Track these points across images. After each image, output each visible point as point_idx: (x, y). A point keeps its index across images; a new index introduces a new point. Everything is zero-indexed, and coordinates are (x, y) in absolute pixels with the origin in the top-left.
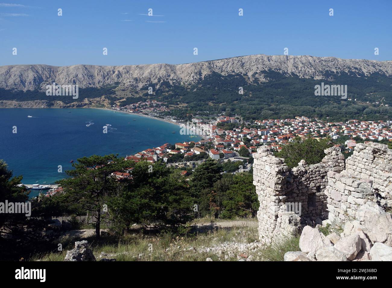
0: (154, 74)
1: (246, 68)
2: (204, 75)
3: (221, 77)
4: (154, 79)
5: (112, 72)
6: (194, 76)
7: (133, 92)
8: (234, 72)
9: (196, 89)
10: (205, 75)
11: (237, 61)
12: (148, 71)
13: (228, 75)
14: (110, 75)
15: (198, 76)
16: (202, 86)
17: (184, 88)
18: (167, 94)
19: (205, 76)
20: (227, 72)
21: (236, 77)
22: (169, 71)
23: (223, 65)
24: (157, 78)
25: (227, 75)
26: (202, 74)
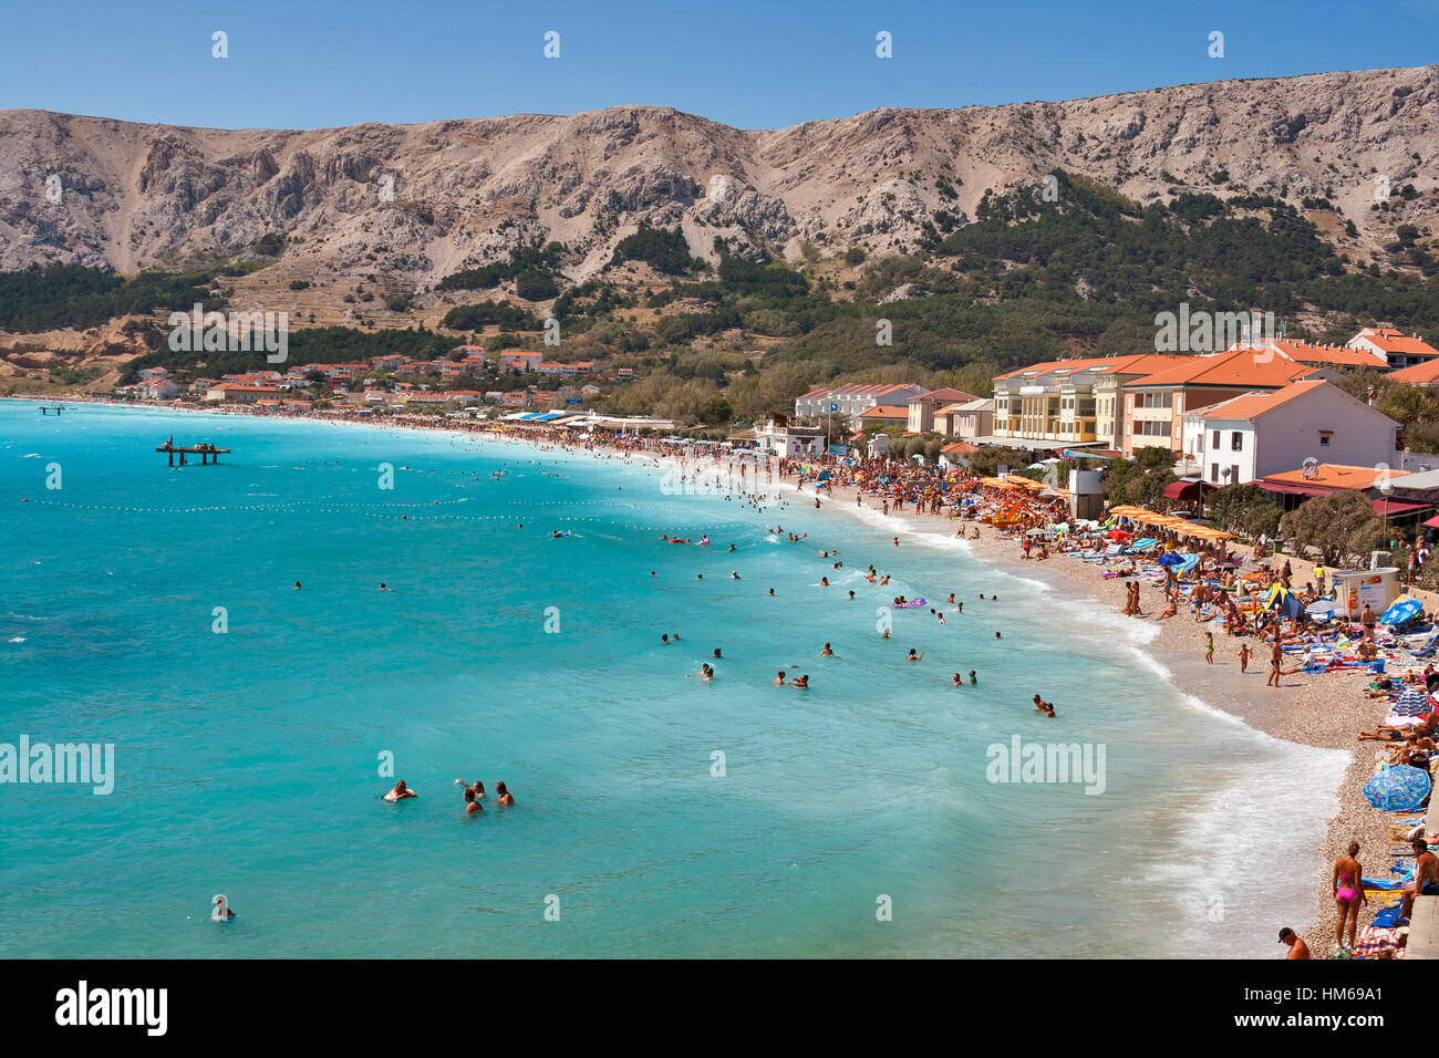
0: (569, 175)
1: (1317, 160)
2: (982, 194)
3: (1123, 216)
4: (568, 214)
5: (252, 170)
6: (891, 197)
7: (369, 298)
8: (1222, 177)
9: (907, 286)
10: (989, 192)
11: (1246, 107)
12: (526, 157)
13: (1173, 202)
14: (239, 185)
15: (934, 202)
16: (962, 267)
17: (807, 286)
18: (646, 317)
19: (984, 200)
20: (1168, 178)
21: (1240, 216)
22: (695, 156)
23: (1134, 131)
24: (591, 208)
25: (1166, 200)
26: (957, 188)
